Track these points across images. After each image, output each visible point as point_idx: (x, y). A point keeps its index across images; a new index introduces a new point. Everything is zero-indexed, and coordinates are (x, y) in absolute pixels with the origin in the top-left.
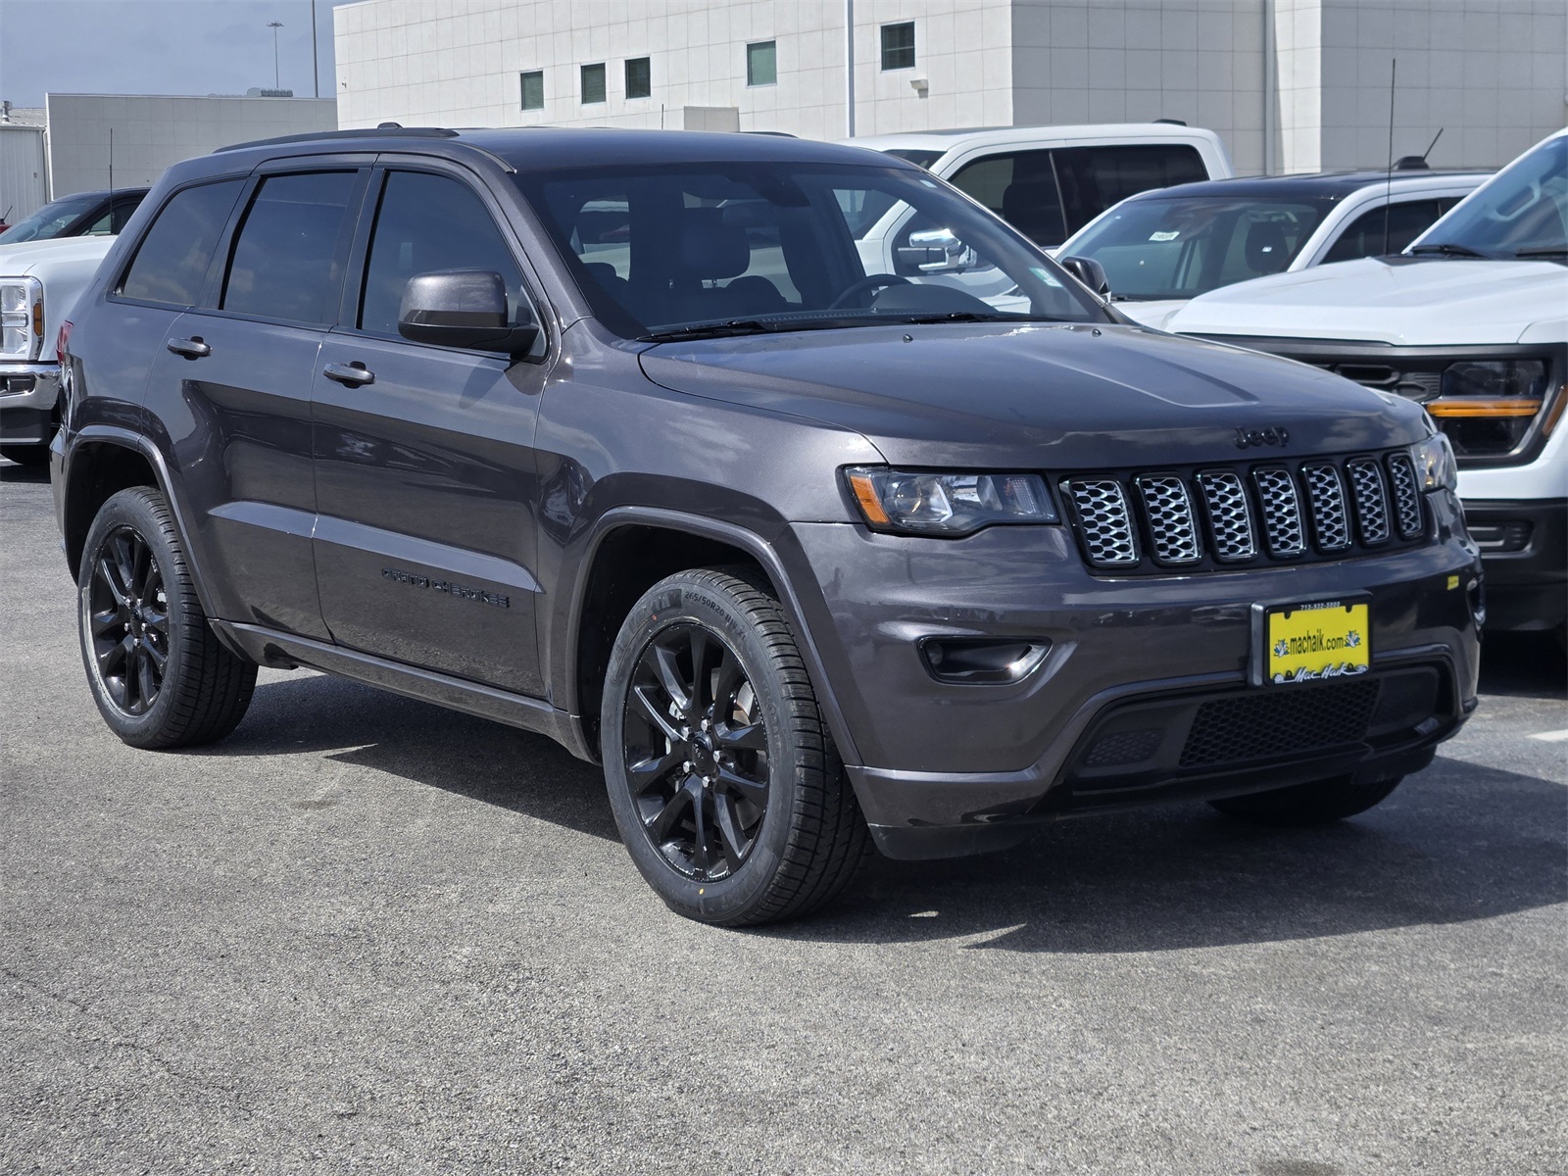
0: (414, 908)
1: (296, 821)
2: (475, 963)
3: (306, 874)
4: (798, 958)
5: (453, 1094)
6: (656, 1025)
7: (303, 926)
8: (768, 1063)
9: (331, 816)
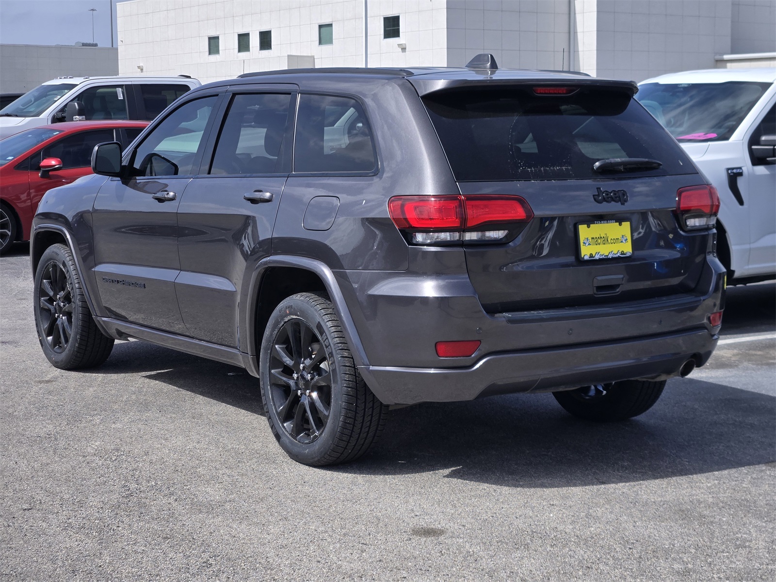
0: (79, 425)
1: (35, 389)
2: (100, 448)
3: (34, 411)
4: (244, 447)
5: (77, 501)
6: (173, 474)
7: (27, 433)
8: (217, 489)
9: (51, 387)
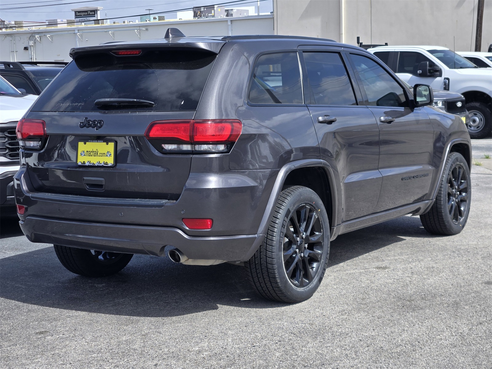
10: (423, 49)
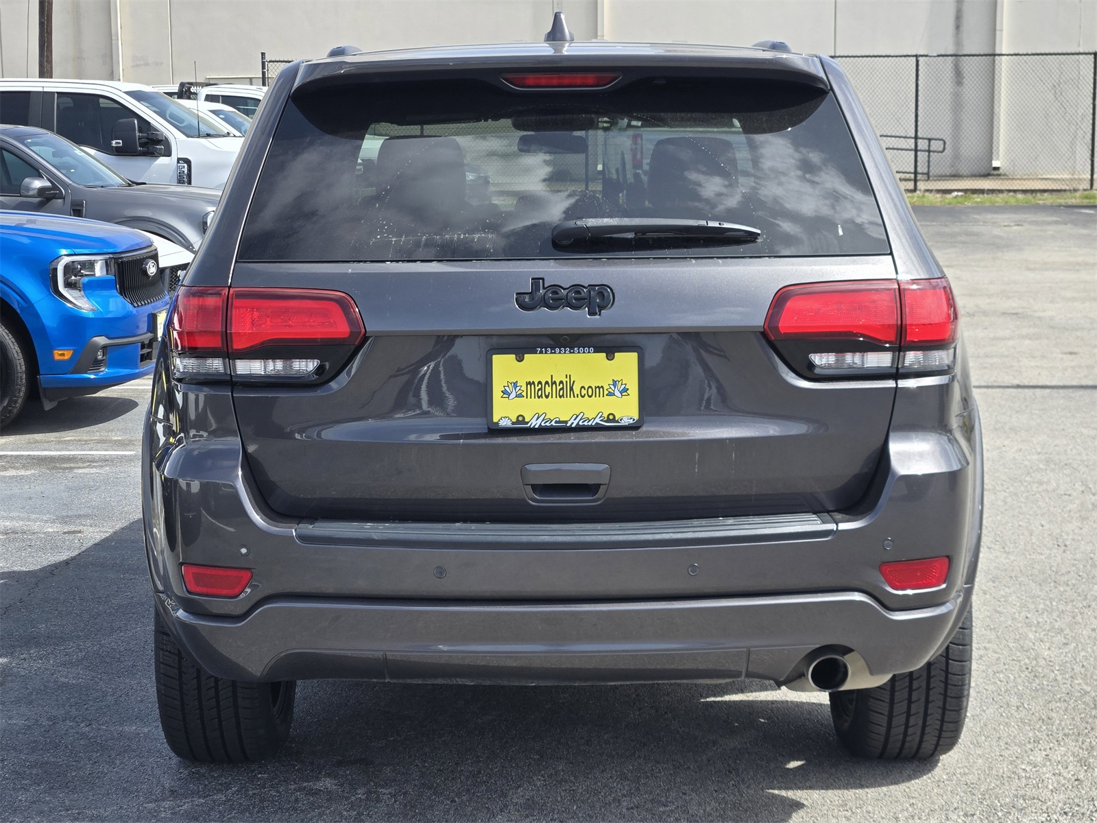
10: (117, 90)
